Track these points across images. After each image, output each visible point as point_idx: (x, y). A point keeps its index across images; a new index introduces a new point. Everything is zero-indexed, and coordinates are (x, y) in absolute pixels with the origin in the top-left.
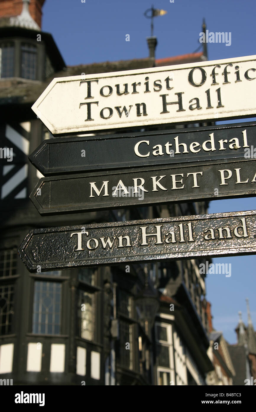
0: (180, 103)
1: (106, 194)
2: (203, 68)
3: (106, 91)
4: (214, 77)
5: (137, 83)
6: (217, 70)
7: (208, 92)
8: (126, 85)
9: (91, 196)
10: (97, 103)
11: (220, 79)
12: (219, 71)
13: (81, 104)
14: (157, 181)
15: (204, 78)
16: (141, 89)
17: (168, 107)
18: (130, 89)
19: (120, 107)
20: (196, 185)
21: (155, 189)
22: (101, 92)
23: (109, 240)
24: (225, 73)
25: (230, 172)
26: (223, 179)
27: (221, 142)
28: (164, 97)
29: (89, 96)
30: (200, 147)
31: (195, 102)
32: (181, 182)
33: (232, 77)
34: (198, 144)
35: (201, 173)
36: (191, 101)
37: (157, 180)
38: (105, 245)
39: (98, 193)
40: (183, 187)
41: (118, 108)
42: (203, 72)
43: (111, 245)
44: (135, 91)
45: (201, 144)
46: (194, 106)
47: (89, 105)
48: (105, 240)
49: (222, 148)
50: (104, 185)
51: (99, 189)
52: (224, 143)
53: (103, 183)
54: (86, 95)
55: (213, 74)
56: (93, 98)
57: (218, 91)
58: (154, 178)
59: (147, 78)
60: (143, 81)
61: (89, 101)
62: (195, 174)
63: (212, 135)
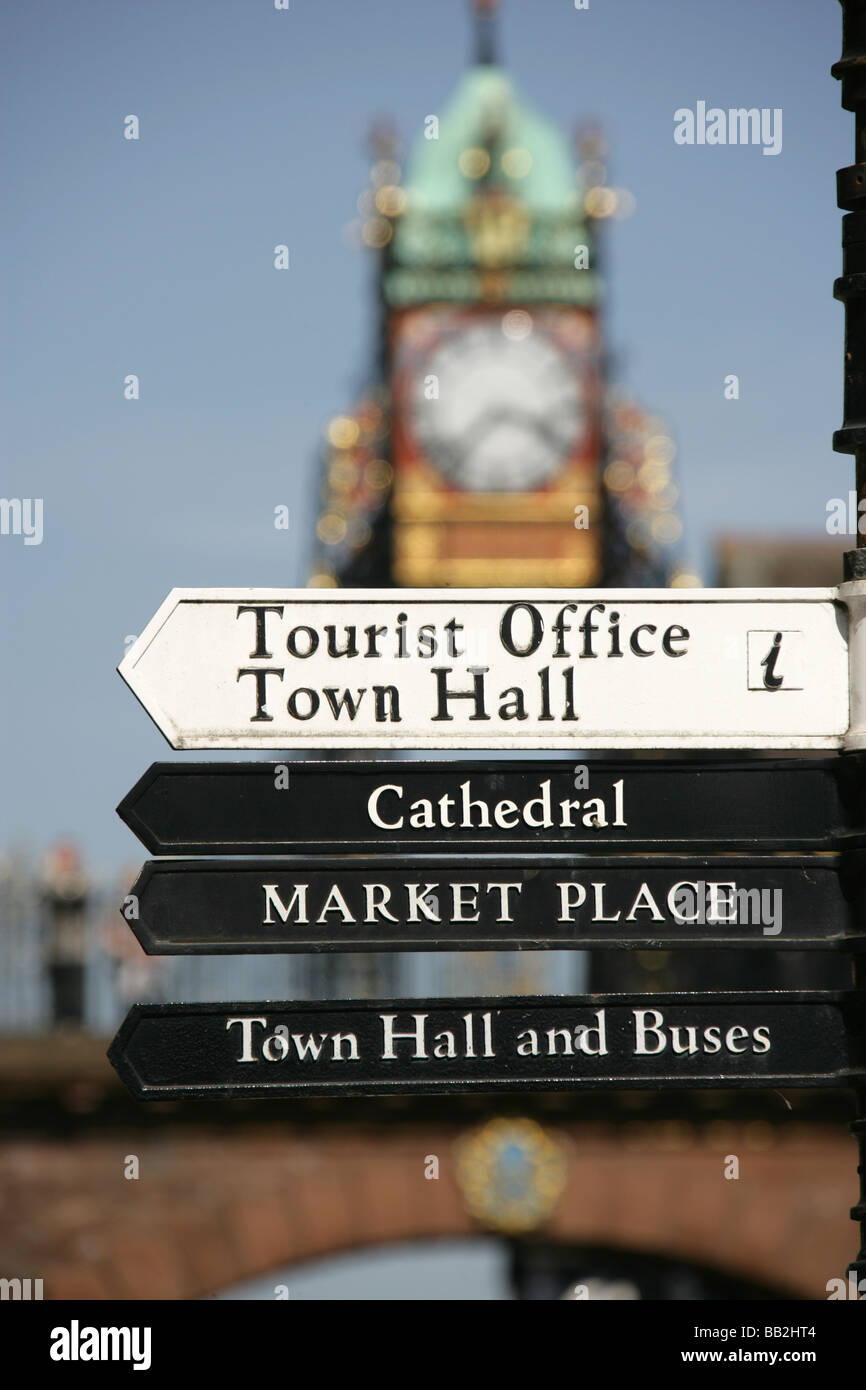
0: (478, 695)
1: (302, 918)
2: (537, 606)
3: (303, 642)
4: (561, 636)
5: (377, 628)
6: (569, 618)
7: (544, 674)
8: (352, 631)
9: (268, 920)
10: (280, 672)
11: (574, 641)
12: (574, 620)
13: (242, 672)
14: (418, 895)
15: (538, 635)
16: (387, 643)
17: (452, 705)
18: (362, 642)
19: (337, 690)
20: (505, 916)
21: (414, 917)
22: (291, 645)
23: (311, 1043)
24: (588, 628)
25: (582, 891)
26: (565, 905)
27: (566, 806)
28: (442, 674)
29: (261, 651)
30: (518, 815)
31: (512, 697)
32: (472, 905)
33: (601, 641)
34: (513, 807)
35: (519, 886)
36: (504, 695)
37: (419, 891)
38: (302, 1054)
39: (284, 914)
40: (476, 919)
41: (330, 693)
42: (537, 618)
43: (316, 1053)
44: (372, 652)
45: (521, 806)
46: (511, 710)
47: (261, 675)
48: (304, 1042)
49: (567, 822)
50: (298, 896)
51: (286, 904)
52: (572, 810)
53: (295, 889)
54: (253, 647)
55: (560, 628)
56: (269, 656)
57: (569, 674)
58: (412, 888)
59: (402, 618)
60: (393, 625)
61: (261, 663)
62: (504, 888)
63: (546, 786)
